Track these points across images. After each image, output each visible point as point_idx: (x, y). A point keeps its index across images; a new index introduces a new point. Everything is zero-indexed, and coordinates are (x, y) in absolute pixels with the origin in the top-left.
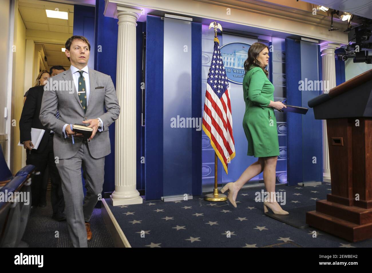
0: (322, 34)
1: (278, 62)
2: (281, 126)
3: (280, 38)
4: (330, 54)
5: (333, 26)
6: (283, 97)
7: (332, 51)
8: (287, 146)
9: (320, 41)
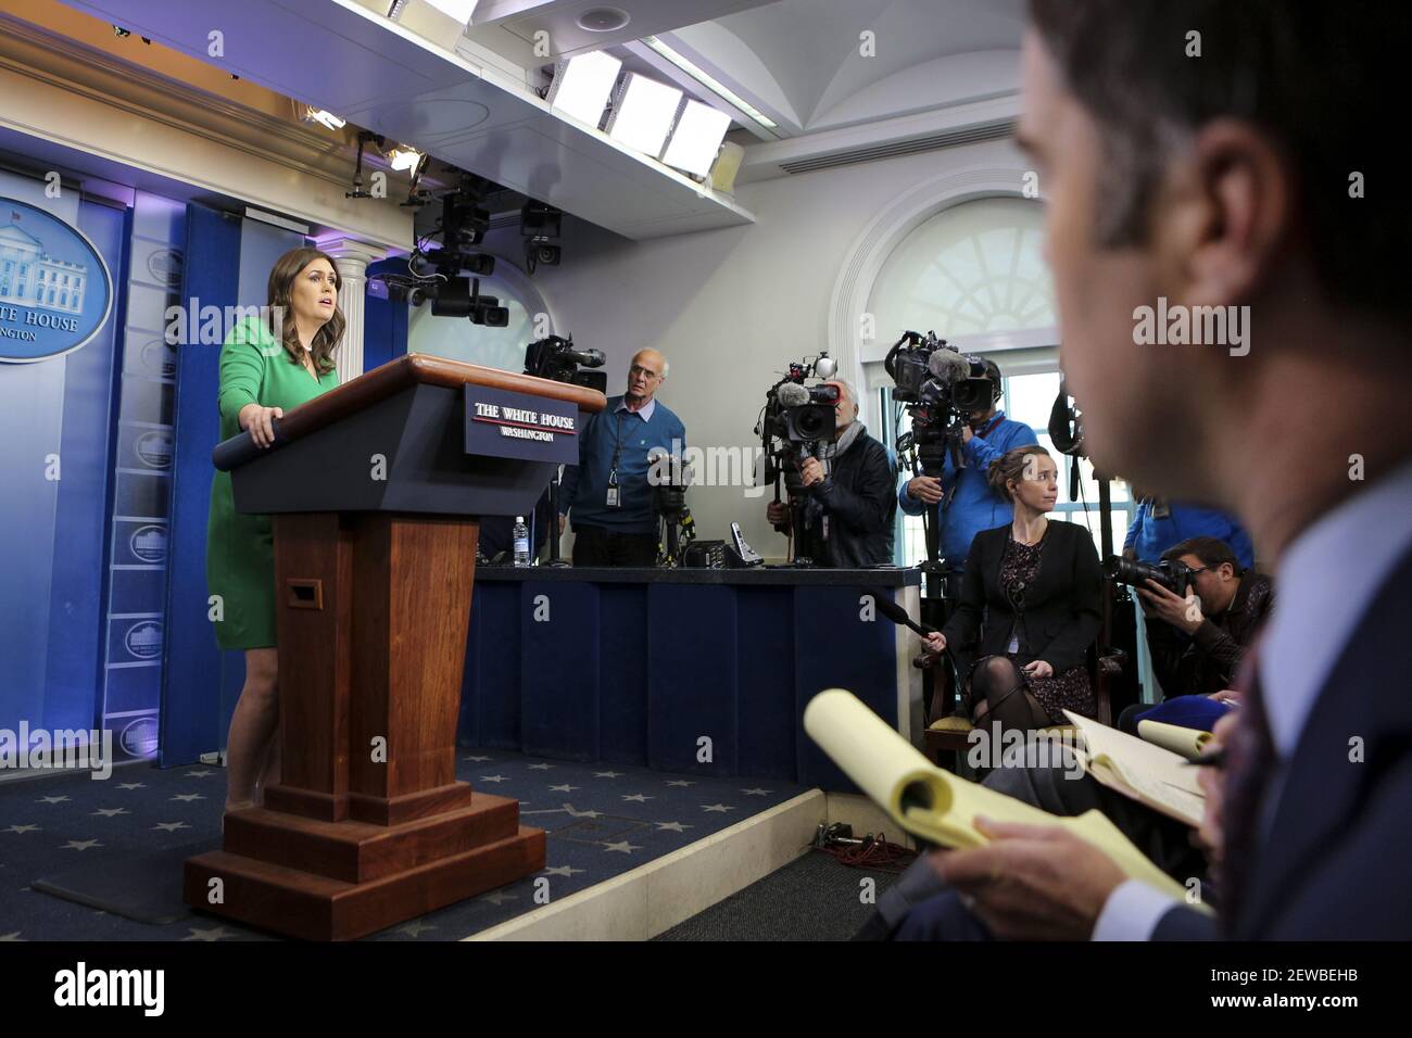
0: (323, 203)
1: (153, 287)
2: (144, 533)
3: (165, 196)
4: (350, 276)
5: (360, 181)
6: (161, 423)
7: (354, 268)
8: (166, 609)
9: (315, 229)
